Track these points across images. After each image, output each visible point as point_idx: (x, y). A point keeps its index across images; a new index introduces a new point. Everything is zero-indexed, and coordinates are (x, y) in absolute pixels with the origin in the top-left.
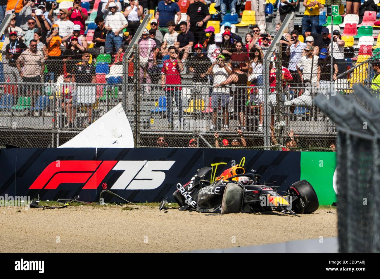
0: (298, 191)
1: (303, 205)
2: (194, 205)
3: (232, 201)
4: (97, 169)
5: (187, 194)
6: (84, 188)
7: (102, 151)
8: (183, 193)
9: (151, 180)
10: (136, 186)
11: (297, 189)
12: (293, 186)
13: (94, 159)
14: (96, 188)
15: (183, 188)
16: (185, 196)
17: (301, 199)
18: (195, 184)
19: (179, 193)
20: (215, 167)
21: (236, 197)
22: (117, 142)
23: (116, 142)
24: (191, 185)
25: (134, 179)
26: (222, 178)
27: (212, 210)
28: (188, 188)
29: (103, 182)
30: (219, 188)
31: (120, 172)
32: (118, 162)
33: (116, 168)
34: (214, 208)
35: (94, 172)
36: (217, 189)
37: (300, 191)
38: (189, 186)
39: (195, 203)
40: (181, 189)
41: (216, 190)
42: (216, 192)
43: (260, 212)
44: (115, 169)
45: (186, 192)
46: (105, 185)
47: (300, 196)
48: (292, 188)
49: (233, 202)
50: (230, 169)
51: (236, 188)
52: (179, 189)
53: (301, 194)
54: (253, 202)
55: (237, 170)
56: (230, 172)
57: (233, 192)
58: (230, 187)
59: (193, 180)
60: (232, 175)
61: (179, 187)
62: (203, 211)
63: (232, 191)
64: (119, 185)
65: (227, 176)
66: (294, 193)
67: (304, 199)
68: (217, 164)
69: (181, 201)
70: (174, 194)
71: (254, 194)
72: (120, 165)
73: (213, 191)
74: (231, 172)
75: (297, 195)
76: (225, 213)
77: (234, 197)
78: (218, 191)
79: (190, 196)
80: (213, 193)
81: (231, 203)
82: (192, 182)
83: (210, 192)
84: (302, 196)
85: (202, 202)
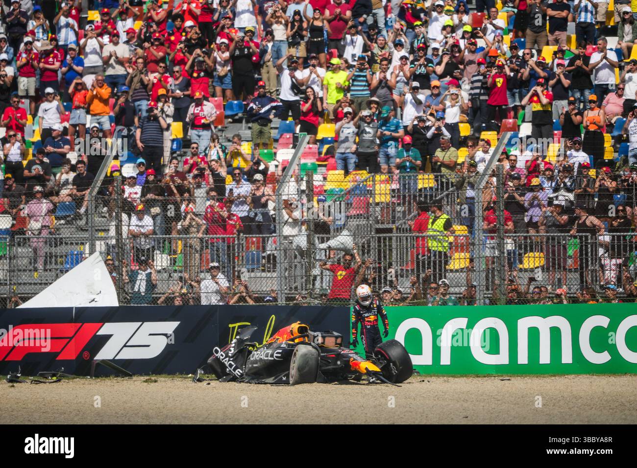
0: (387, 354)
1: (394, 372)
2: (239, 374)
3: (306, 367)
4: (75, 334)
5: (229, 360)
6: (58, 358)
7: (81, 311)
8: (222, 359)
9: (148, 346)
10: (128, 354)
11: (385, 352)
12: (380, 348)
13: (71, 321)
14: (74, 358)
15: (222, 353)
16: (226, 363)
17: (391, 364)
18: (238, 348)
19: (217, 359)
20: (234, 328)
21: (310, 363)
22: (95, 300)
23: (93, 300)
24: (232, 349)
25: (125, 346)
26: (278, 339)
27: (271, 380)
28: (228, 353)
29: (83, 351)
30: (281, 351)
31: (107, 337)
32: (103, 325)
33: (101, 332)
34: (273, 378)
35: (71, 338)
36: (277, 353)
37: (390, 354)
38: (231, 351)
39: (241, 372)
40: (220, 354)
41: (275, 355)
42: (276, 357)
43: (337, 381)
44: (99, 333)
45: (227, 359)
46: (86, 355)
47: (389, 360)
48: (378, 351)
49: (307, 369)
50: (288, 327)
51: (310, 351)
52: (217, 355)
53: (391, 356)
54: (329, 369)
55: (299, 328)
56: (289, 331)
57: (307, 356)
58: (302, 350)
59: (235, 343)
60: (293, 335)
61: (217, 352)
62: (257, 382)
63: (305, 355)
64: (106, 354)
65: (285, 336)
66: (381, 356)
67: (395, 364)
68: (237, 325)
69: (219, 370)
70: (209, 361)
71: (329, 358)
72: (106, 329)
73: (272, 356)
74: (291, 331)
75: (385, 359)
76: (297, 383)
77: (307, 362)
78: (280, 355)
79: (233, 363)
80: (273, 359)
81: (305, 371)
82: (233, 345)
83: (267, 357)
84: (393, 359)
85: (252, 371)
